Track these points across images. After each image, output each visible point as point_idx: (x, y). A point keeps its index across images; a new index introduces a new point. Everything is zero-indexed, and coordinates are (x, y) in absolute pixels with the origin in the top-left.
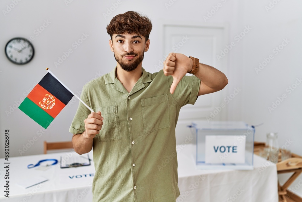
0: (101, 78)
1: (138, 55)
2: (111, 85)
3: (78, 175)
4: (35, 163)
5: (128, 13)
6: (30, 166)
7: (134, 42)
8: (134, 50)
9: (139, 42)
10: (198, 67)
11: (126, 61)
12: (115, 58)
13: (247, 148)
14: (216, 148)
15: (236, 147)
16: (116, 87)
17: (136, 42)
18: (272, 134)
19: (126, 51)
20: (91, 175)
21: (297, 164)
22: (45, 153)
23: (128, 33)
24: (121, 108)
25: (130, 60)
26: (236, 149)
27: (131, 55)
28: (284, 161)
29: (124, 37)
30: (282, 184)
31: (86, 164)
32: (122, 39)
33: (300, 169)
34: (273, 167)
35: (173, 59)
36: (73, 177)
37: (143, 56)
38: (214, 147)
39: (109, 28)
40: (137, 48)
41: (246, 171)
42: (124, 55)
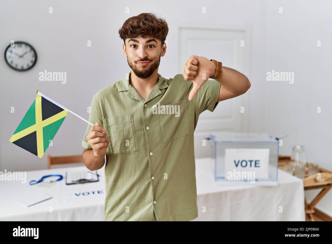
0: (113, 85)
1: (153, 61)
2: (125, 92)
3: (85, 192)
4: (38, 180)
5: (141, 15)
6: (32, 183)
7: (149, 46)
8: (148, 56)
9: (154, 46)
10: (221, 71)
11: (140, 67)
12: (129, 64)
13: (270, 162)
14: (237, 162)
15: (259, 161)
16: (130, 95)
17: (151, 46)
18: (298, 147)
19: (140, 57)
20: (100, 192)
21: (325, 179)
22: (49, 168)
23: (142, 36)
24: (137, 117)
25: (144, 67)
26: (258, 164)
27: (145, 61)
28: (311, 177)
29: (138, 42)
30: (309, 202)
31: (94, 180)
32: (136, 43)
33: (329, 185)
34: (299, 182)
35: (196, 62)
36: (80, 194)
37: (159, 61)
38: (235, 162)
39: (121, 32)
40: (152, 54)
41: (270, 187)
42: (138, 61)
